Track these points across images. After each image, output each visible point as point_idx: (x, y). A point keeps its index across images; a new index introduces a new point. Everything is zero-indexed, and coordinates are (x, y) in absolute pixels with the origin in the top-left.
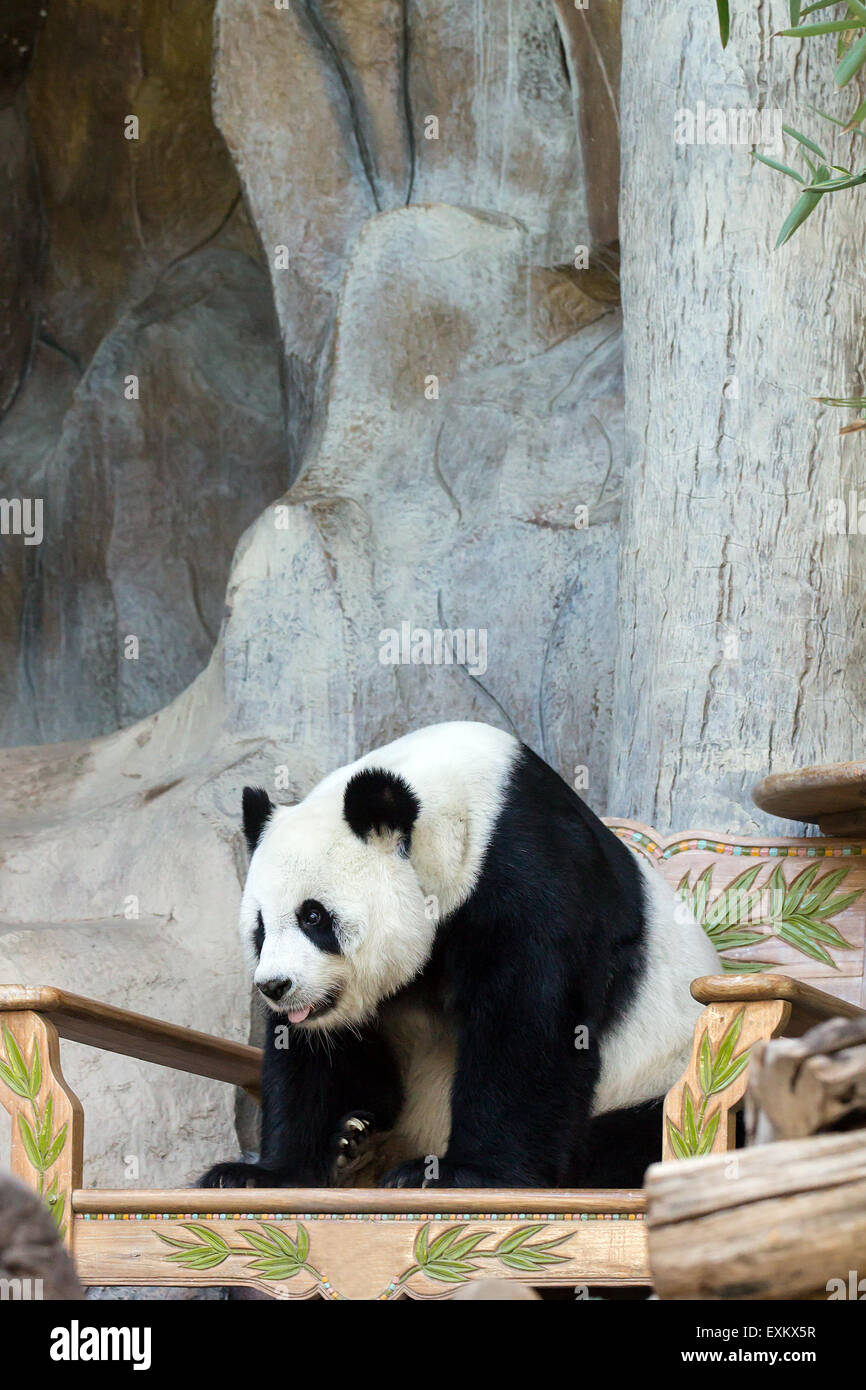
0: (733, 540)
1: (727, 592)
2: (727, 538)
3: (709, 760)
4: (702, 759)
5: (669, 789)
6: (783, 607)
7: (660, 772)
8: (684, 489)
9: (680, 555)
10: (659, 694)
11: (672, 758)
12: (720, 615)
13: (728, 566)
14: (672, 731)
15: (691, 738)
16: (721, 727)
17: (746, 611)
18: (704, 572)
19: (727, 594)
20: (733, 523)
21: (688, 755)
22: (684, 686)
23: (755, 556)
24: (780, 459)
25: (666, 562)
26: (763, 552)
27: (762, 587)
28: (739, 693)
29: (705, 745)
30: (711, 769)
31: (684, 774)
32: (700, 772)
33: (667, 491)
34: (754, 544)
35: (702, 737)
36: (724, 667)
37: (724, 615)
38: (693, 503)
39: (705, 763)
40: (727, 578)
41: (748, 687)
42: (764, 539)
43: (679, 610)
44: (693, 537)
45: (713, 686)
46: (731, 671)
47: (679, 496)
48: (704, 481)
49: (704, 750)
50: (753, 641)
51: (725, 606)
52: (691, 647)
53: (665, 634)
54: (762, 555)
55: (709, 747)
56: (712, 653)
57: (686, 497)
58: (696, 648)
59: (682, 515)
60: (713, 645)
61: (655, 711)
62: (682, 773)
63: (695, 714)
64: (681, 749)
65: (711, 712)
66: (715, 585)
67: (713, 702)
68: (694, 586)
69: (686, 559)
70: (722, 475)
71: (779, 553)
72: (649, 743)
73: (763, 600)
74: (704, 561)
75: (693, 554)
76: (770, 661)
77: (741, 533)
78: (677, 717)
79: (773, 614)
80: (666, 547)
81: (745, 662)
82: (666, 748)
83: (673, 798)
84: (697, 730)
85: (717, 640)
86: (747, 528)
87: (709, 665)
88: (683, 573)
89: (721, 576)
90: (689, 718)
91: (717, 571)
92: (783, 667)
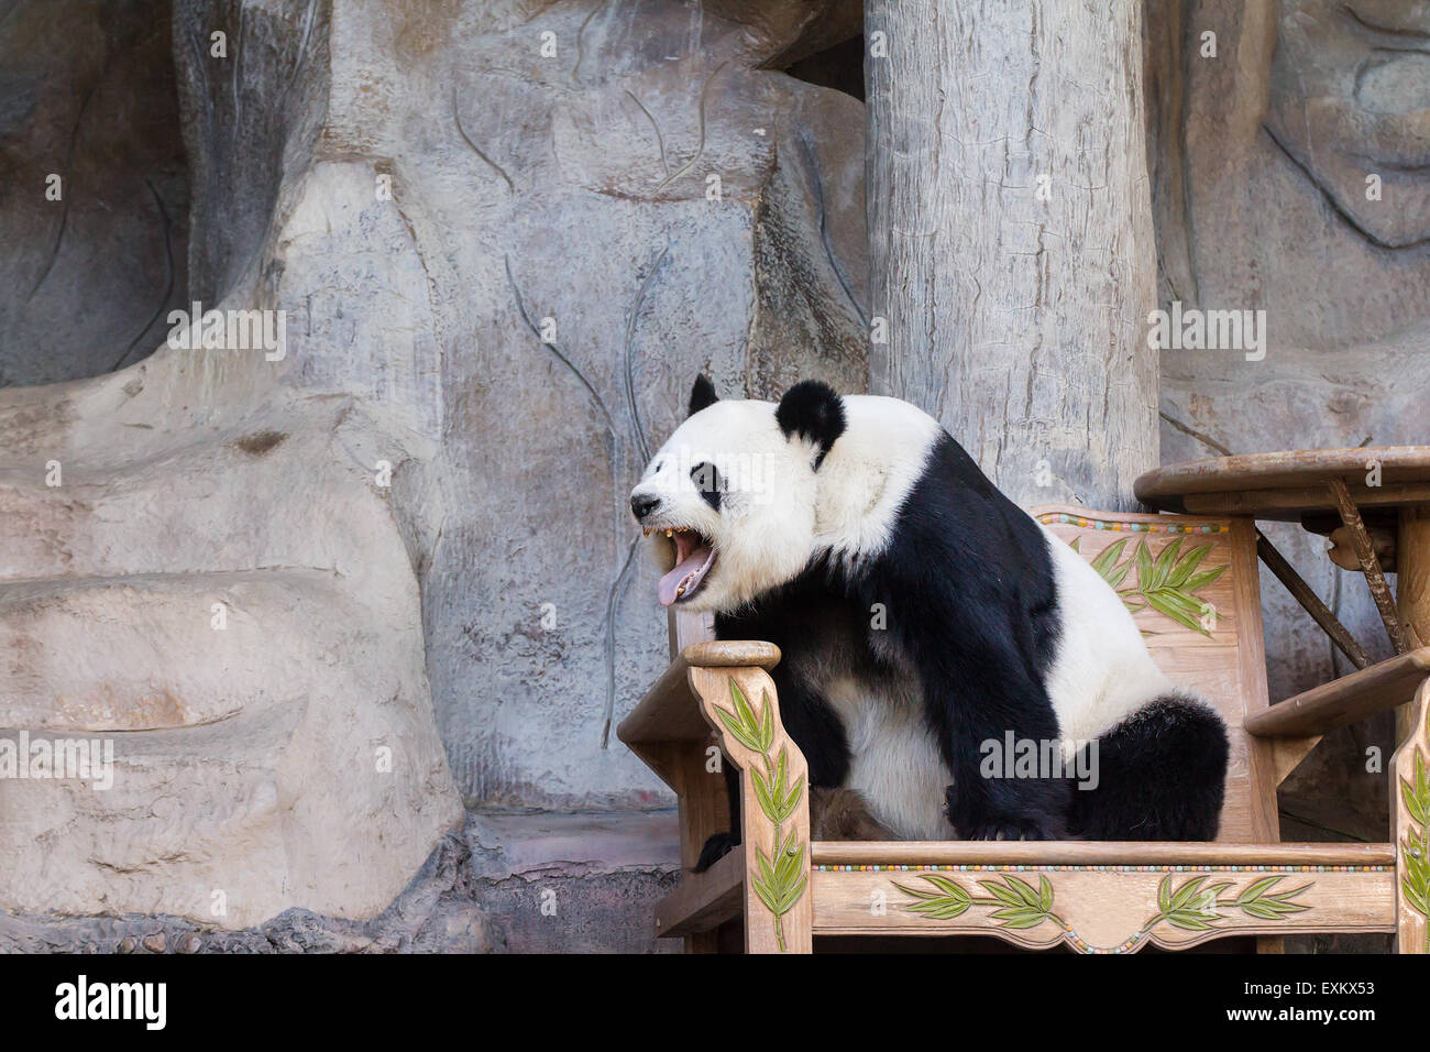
0: (1048, 229)
1: (1044, 278)
2: (1043, 227)
3: (1035, 438)
4: (1029, 436)
5: (994, 463)
6: (1091, 294)
7: (982, 446)
8: (994, 177)
9: (992, 242)
10: (976, 372)
11: (994, 434)
12: (1038, 300)
13: (1045, 253)
14: (993, 408)
15: (1016, 414)
16: (1044, 407)
17: (1063, 297)
18: (1020, 259)
19: (1043, 279)
20: (1047, 213)
21: (1014, 432)
22: (1005, 367)
23: (1069, 245)
24: (1083, 154)
25: (976, 247)
26: (1075, 241)
27: (1074, 275)
28: (1060, 374)
29: (1031, 424)
30: (1038, 445)
31: (1010, 450)
32: (1027, 448)
33: (973, 178)
34: (1068, 235)
35: (1027, 415)
36: (1045, 348)
37: (1043, 301)
38: (1005, 192)
39: (1032, 440)
40: (1044, 264)
41: (1066, 369)
42: (1075, 230)
43: (994, 294)
44: (1006, 224)
45: (1035, 368)
46: (1051, 354)
47: (989, 184)
48: (1015, 170)
49: (1030, 428)
50: (1068, 327)
51: (1043, 292)
52: (1010, 329)
53: (979, 315)
54: (1075, 245)
55: (1034, 425)
56: (1033, 335)
57: (996, 186)
58: (1015, 331)
59: (992, 204)
60: (1033, 328)
61: (972, 390)
62: (1008, 448)
63: (1019, 392)
64: (1005, 425)
65: (1034, 391)
66: (1032, 272)
67: (1035, 382)
68: (1011, 271)
69: (1000, 244)
70: (1034, 166)
71: (1088, 244)
72: (966, 419)
73: (1076, 287)
74: (1019, 244)
75: (1007, 240)
76: (1083, 345)
77: (1055, 223)
78: (1000, 395)
79: (1084, 301)
80: (974, 232)
81: (1063, 346)
82: (987, 424)
83: (999, 473)
84: (1021, 408)
85: (1036, 323)
86: (1061, 217)
87: (1030, 347)
88: (997, 258)
89: (1038, 263)
90: (1013, 397)
91: (1034, 257)
92: (1094, 352)
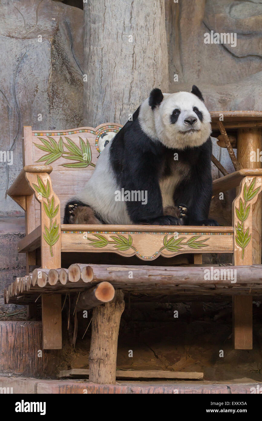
0: (136, 47)
1: (135, 61)
2: (134, 46)
3: (131, 108)
4: (129, 108)
5: (119, 115)
6: (148, 66)
7: (116, 110)
8: (120, 31)
9: (120, 50)
10: (114, 89)
11: (119, 107)
12: (133, 68)
13: (135, 54)
14: (119, 99)
15: (126, 101)
16: (134, 99)
17: (140, 67)
18: (128, 55)
19: (134, 62)
20: (136, 42)
21: (125, 106)
22: (123, 87)
23: (142, 52)
24: (147, 25)
25: (115, 52)
26: (144, 51)
27: (144, 60)
28: (139, 90)
29: (130, 104)
30: (132, 110)
31: (124, 111)
32: (129, 111)
33: (114, 31)
34: (142, 48)
35: (129, 102)
36: (134, 82)
37: (134, 68)
38: (123, 36)
39: (130, 109)
40: (135, 58)
41: (141, 88)
42: (144, 47)
43: (120, 66)
44: (123, 45)
45: (131, 87)
46: (136, 84)
47: (119, 34)
48: (127, 30)
49: (130, 105)
50: (141, 75)
51: (134, 65)
52: (124, 76)
53: (115, 72)
54: (144, 52)
55: (131, 104)
56: (131, 78)
57: (121, 34)
58: (126, 77)
59: (120, 39)
60: (131, 76)
61: (113, 93)
62: (123, 111)
63: (127, 94)
64: (123, 104)
65: (131, 94)
66: (131, 59)
67: (132, 92)
68: (125, 59)
69: (122, 51)
70: (132, 29)
71: (148, 51)
72: (111, 102)
73: (144, 64)
74: (127, 52)
75: (124, 50)
76: (146, 81)
77: (138, 45)
78: (121, 95)
79: (146, 68)
80: (114, 47)
81: (140, 81)
82: (117, 104)
83: (121, 118)
84: (127, 99)
85: (132, 74)
86: (140, 44)
87: (130, 81)
88: (121, 55)
89: (133, 57)
90: (125, 96)
91: (132, 55)
92: (149, 83)
